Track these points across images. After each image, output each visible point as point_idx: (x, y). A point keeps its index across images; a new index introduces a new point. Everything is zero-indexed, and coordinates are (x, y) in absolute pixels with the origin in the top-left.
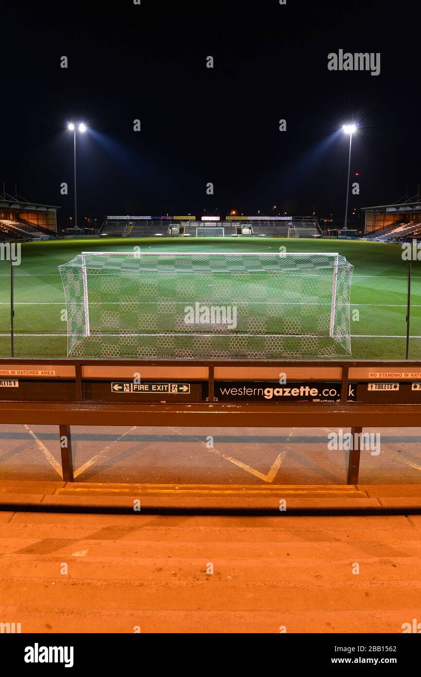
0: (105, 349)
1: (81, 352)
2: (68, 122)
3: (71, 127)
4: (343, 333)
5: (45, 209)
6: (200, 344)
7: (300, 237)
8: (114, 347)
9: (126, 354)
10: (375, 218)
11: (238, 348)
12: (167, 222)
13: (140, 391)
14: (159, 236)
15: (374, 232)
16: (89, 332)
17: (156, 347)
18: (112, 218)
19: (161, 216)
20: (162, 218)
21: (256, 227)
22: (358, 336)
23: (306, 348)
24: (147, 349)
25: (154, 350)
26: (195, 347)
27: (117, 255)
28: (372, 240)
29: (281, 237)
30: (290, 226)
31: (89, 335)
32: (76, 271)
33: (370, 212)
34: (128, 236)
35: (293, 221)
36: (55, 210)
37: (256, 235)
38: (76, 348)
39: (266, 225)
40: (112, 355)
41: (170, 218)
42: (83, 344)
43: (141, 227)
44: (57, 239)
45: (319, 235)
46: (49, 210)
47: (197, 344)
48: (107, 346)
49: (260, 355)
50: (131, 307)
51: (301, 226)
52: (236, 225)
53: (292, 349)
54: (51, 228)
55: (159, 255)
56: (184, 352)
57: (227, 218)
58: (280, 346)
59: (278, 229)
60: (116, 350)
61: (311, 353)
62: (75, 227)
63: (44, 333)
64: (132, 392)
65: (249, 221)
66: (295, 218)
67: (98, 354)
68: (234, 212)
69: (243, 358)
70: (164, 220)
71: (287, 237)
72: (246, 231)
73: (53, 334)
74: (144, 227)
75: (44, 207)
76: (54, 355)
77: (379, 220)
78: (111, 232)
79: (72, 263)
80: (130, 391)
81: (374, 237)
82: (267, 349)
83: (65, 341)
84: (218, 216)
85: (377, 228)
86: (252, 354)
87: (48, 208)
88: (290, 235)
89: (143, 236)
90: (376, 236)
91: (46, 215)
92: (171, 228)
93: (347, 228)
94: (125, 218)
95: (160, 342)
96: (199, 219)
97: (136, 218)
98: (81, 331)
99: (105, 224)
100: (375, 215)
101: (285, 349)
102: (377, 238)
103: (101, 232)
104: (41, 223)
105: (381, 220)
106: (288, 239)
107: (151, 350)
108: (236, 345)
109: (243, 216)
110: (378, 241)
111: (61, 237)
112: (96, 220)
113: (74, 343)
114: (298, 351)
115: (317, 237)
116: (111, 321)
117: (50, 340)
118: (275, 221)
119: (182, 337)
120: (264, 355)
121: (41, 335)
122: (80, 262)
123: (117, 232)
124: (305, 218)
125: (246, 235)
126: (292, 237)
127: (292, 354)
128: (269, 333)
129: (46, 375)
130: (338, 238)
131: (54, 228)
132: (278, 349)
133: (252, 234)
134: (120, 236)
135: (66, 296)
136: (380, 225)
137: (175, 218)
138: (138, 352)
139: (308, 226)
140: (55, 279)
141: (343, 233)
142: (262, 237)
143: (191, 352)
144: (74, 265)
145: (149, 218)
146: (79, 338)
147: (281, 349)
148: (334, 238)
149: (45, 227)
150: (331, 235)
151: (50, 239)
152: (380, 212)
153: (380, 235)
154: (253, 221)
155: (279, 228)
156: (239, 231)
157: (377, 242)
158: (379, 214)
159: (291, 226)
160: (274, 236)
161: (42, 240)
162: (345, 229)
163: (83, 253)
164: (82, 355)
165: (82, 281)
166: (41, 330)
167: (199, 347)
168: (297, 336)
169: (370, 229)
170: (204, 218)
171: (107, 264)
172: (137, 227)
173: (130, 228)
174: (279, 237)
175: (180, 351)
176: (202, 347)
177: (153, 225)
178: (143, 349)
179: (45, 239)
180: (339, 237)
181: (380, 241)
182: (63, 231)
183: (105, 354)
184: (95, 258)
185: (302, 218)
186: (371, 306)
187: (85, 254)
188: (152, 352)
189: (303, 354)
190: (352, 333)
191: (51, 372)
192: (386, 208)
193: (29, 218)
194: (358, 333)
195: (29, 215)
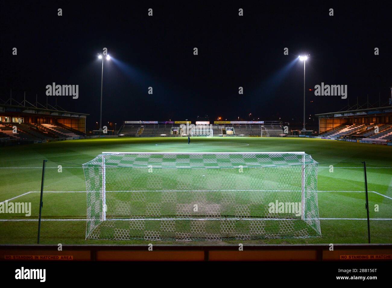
0: (117, 233)
1: (97, 236)
2: (98, 54)
3: (100, 57)
4: (313, 216)
5: (77, 116)
6: (197, 228)
7: (271, 136)
8: (125, 231)
9: (134, 237)
10: (326, 122)
11: (228, 231)
12: (169, 126)
14: (163, 136)
15: (326, 132)
16: (105, 217)
17: (160, 231)
18: (128, 122)
19: (165, 121)
20: (166, 123)
21: (237, 129)
22: (324, 219)
23: (284, 231)
24: (152, 233)
25: (158, 233)
26: (192, 230)
27: (131, 155)
28: (325, 138)
29: (256, 136)
30: (263, 128)
31: (105, 220)
32: (97, 168)
33: (322, 117)
34: (140, 136)
35: (264, 124)
36: (85, 117)
37: (237, 135)
38: (93, 232)
39: (245, 127)
40: (123, 238)
41: (172, 122)
42: (99, 228)
43: (149, 129)
44: (86, 138)
46: (80, 117)
47: (194, 228)
48: (119, 231)
49: (246, 237)
51: (271, 128)
52: (222, 128)
53: (272, 231)
54: (81, 130)
55: (163, 155)
56: (183, 235)
57: (215, 122)
58: (262, 229)
59: (253, 131)
60: (126, 234)
61: (288, 235)
62: (100, 129)
63: (68, 219)
65: (232, 124)
66: (266, 122)
67: (111, 237)
68: (220, 118)
69: (232, 240)
70: (168, 124)
71: (260, 136)
72: (229, 132)
73: (75, 219)
74: (152, 129)
75: (76, 114)
76: (74, 238)
77: (329, 123)
78: (127, 133)
79: (93, 162)
81: (327, 136)
82: (252, 232)
83: (84, 226)
84: (208, 121)
85: (328, 129)
86: (240, 237)
87: (80, 115)
88: (263, 134)
89: (152, 136)
90: (328, 135)
91: (78, 120)
92: (173, 130)
93: (305, 129)
94: (138, 122)
95: (163, 226)
96: (194, 123)
97: (146, 123)
98: (98, 216)
99: (123, 126)
100: (326, 120)
101: (266, 231)
102: (329, 137)
103: (119, 133)
104: (74, 126)
105: (331, 123)
106: (261, 138)
107: (155, 233)
108: (226, 229)
109: (227, 121)
110: (330, 139)
111: (89, 137)
112: (116, 124)
113: (92, 227)
114: (277, 233)
115: (283, 136)
116: (124, 208)
117: (73, 224)
118: (251, 124)
119: (181, 221)
120: (249, 237)
121: (65, 220)
122: (100, 160)
123: (132, 133)
124: (273, 122)
125: (229, 135)
126: (264, 136)
127: (273, 236)
128: (251, 217)
129: (65, 259)
130: (299, 137)
131: (83, 130)
132: (260, 232)
133: (234, 134)
134: (134, 136)
136: (330, 127)
137: (176, 122)
138: (145, 235)
139: (276, 128)
141: (302, 133)
142: (241, 136)
143: (189, 235)
144: (95, 163)
145: (156, 122)
146: (96, 223)
147: (263, 232)
148: (296, 137)
149: (77, 129)
150: (294, 134)
151: (80, 138)
152: (329, 117)
153: (331, 134)
154: (234, 124)
155: (255, 129)
156: (224, 132)
157: (329, 140)
158: (329, 118)
159: (263, 129)
160: (251, 135)
161: (74, 139)
162: (304, 130)
163: (102, 152)
164: (98, 238)
165: (101, 176)
166: (66, 215)
167: (195, 231)
168: (275, 219)
169: (323, 130)
170: (197, 123)
171: (122, 162)
172: (147, 129)
173: (142, 130)
174: (254, 136)
175: (180, 234)
176: (198, 231)
177: (159, 128)
178: (149, 233)
179: (76, 138)
180: (300, 136)
181: (331, 138)
182: (90, 132)
183: (117, 237)
184: (112, 157)
185: (271, 122)
186: (332, 193)
187: (105, 154)
188: (157, 236)
189: (282, 236)
190: (321, 217)
191: (69, 256)
192: (334, 114)
193: (65, 122)
194: (324, 216)
195: (65, 120)
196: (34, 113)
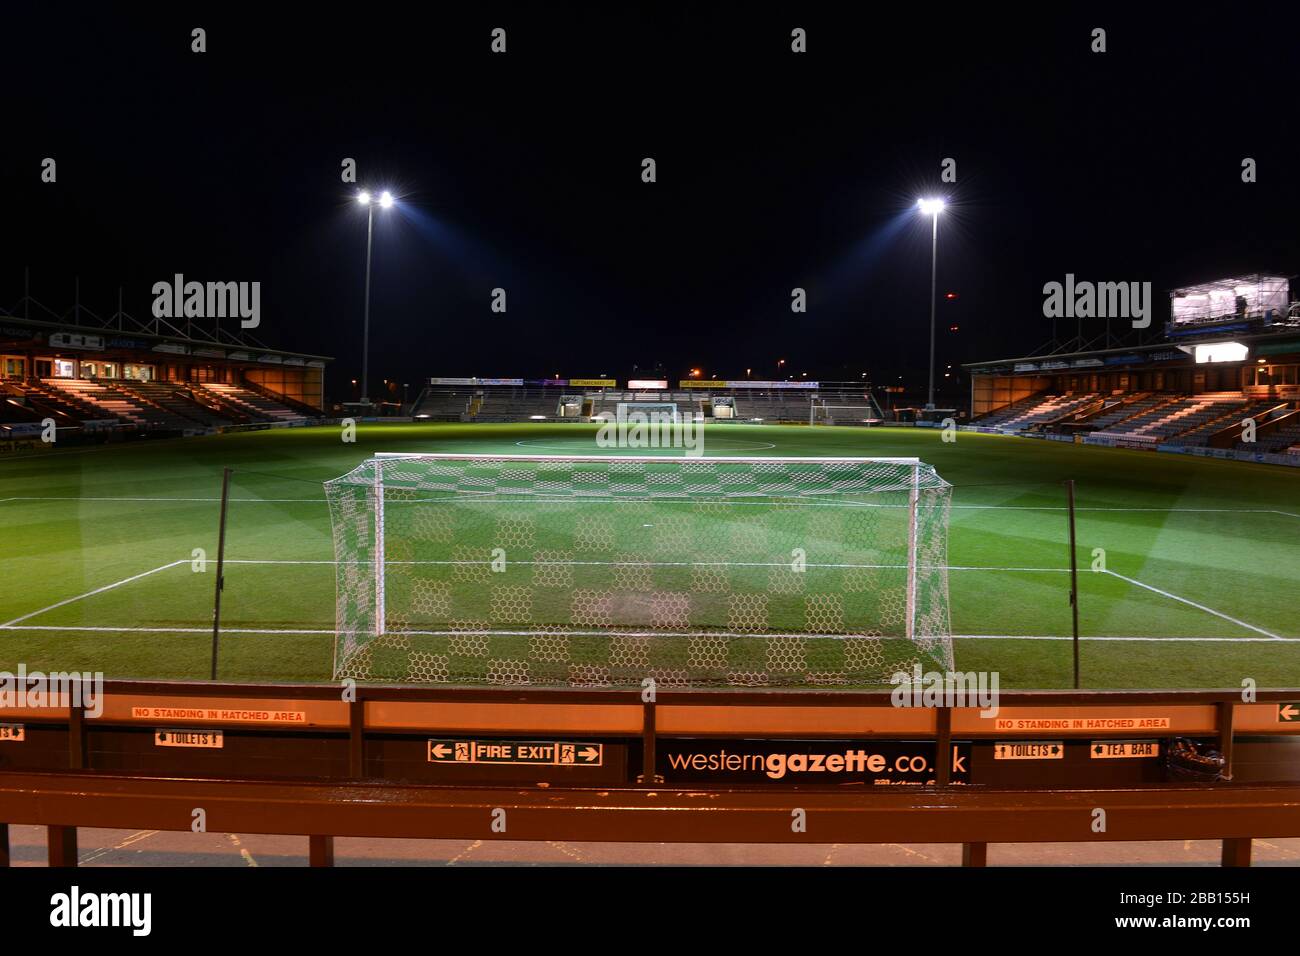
0: (416, 664)
1: (364, 670)
2: (358, 189)
3: (363, 198)
4: (935, 630)
5: (300, 363)
6: (626, 654)
7: (837, 424)
8: (436, 660)
9: (461, 675)
10: (993, 385)
11: (708, 663)
12: (555, 393)
13: (490, 759)
14: (538, 420)
15: (991, 414)
16: (383, 627)
17: (528, 660)
18: (440, 381)
19: (542, 378)
20: (545, 384)
21: (742, 403)
22: (967, 637)
23: (857, 664)
24: (508, 665)
25: (525, 666)
26: (614, 660)
27: (451, 460)
28: (987, 431)
29: (797, 424)
30: (815, 400)
31: (382, 633)
32: (362, 492)
33: (980, 373)
34: (473, 421)
35: (820, 390)
36: (322, 365)
37: (744, 420)
38: (354, 662)
39: (765, 398)
40: (432, 677)
41: (562, 383)
42: (368, 651)
43: (500, 401)
44: (323, 424)
45: (875, 421)
46: (310, 364)
47: (618, 654)
48: (421, 658)
49: (755, 678)
50: (476, 571)
51: (839, 401)
52: (702, 399)
53: (826, 665)
54: (311, 402)
55: (538, 461)
56: (589, 671)
57: (683, 384)
58: (798, 659)
59: (790, 407)
60: (440, 666)
61: (867, 676)
62: (363, 399)
63: (285, 628)
64: (473, 761)
65: (728, 389)
66: (826, 385)
67: (400, 674)
68: (697, 373)
69: (718, 686)
70: (550, 386)
71: (808, 424)
72: (721, 410)
73: (304, 629)
74: (506, 402)
75: (297, 358)
76: (303, 676)
77: (1000, 389)
78: (437, 412)
79: (354, 477)
80: (469, 759)
81: (993, 424)
82: (771, 666)
83: (328, 645)
84: (664, 380)
85: (997, 405)
86: (739, 677)
87: (307, 360)
88: (816, 419)
89: (505, 421)
90: (997, 422)
91: (302, 373)
92: (564, 404)
93: (933, 405)
94: (468, 381)
95: (538, 649)
96: (622, 387)
97: (491, 383)
98: (365, 623)
99: (425, 393)
100: (992, 380)
101: (810, 665)
102: (998, 427)
103: (417, 410)
104: (291, 391)
105: (1005, 389)
106: (812, 428)
107: (517, 666)
108: (704, 657)
109: (715, 379)
110: (1001, 432)
111: (332, 421)
112: (406, 385)
113: (350, 649)
114: (838, 671)
115: (873, 425)
116: (433, 603)
117: (299, 642)
118: (782, 390)
119: (586, 637)
120: (763, 678)
121: (277, 631)
122: (370, 473)
123: (451, 411)
124: (845, 385)
125: (722, 420)
126: (819, 424)
127: (826, 677)
128: (772, 630)
129: (284, 720)
130: (915, 426)
131: (317, 402)
132: (794, 665)
133: (735, 418)
134: (456, 419)
135: (337, 545)
136: (1003, 400)
137: (574, 383)
138: (488, 670)
139: (851, 401)
140: (314, 510)
141: (925, 417)
142: (755, 423)
143: (605, 672)
144: (357, 481)
145: (519, 382)
146: (360, 639)
147: (802, 665)
148: (908, 427)
149: (298, 398)
150: (901, 420)
151: (308, 425)
152: (1002, 373)
153: (1004, 420)
154: (738, 389)
155: (793, 404)
156: (708, 412)
157: (1000, 435)
158: (999, 376)
159: (816, 402)
160: (782, 421)
161: (291, 426)
162: (931, 407)
163: (377, 454)
164: (367, 676)
165: (372, 516)
166: (279, 620)
167: (621, 661)
168: (835, 637)
169: (983, 408)
170: (633, 384)
171: (428, 479)
172: (493, 401)
173: (479, 404)
174: (791, 424)
175: (581, 670)
176: (629, 660)
177: (527, 398)
178: (500, 665)
179: (297, 424)
180: (918, 423)
181: (1005, 432)
182: (336, 408)
183: (416, 675)
184: (403, 466)
185: (839, 385)
186: (994, 572)
187: (384, 457)
188: (520, 672)
189: (850, 677)
190: (955, 631)
191: (296, 714)
192: (1013, 364)
193: (267, 380)
194: (967, 629)
195: (267, 374)
196: (183, 352)
